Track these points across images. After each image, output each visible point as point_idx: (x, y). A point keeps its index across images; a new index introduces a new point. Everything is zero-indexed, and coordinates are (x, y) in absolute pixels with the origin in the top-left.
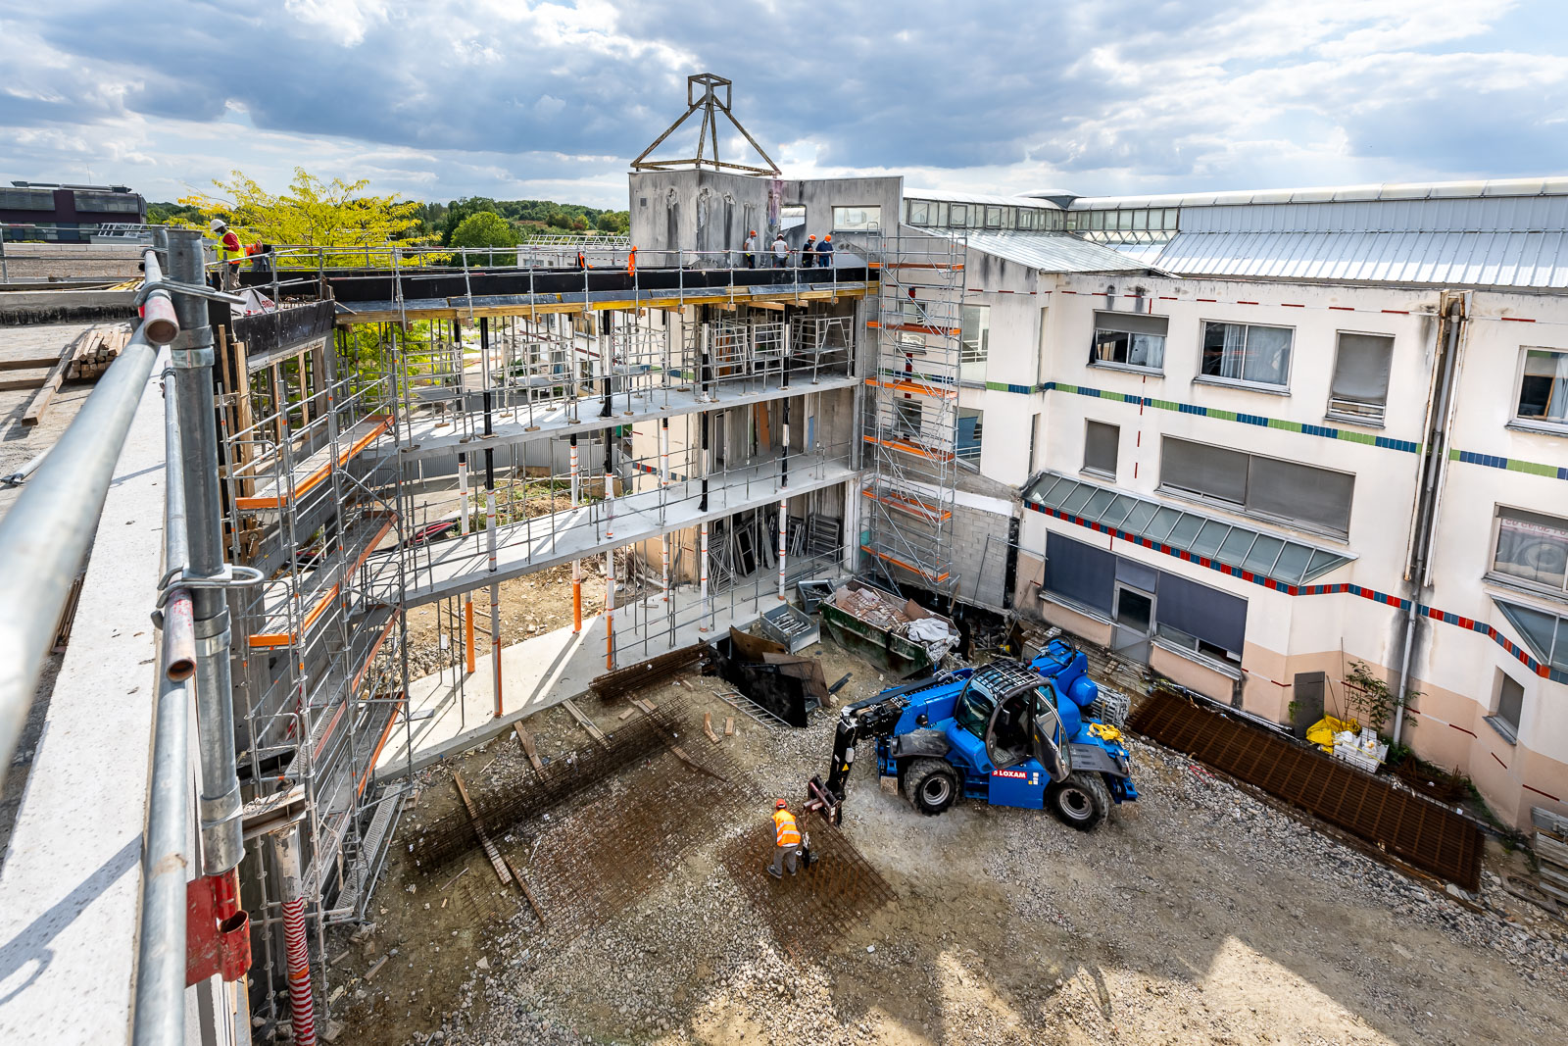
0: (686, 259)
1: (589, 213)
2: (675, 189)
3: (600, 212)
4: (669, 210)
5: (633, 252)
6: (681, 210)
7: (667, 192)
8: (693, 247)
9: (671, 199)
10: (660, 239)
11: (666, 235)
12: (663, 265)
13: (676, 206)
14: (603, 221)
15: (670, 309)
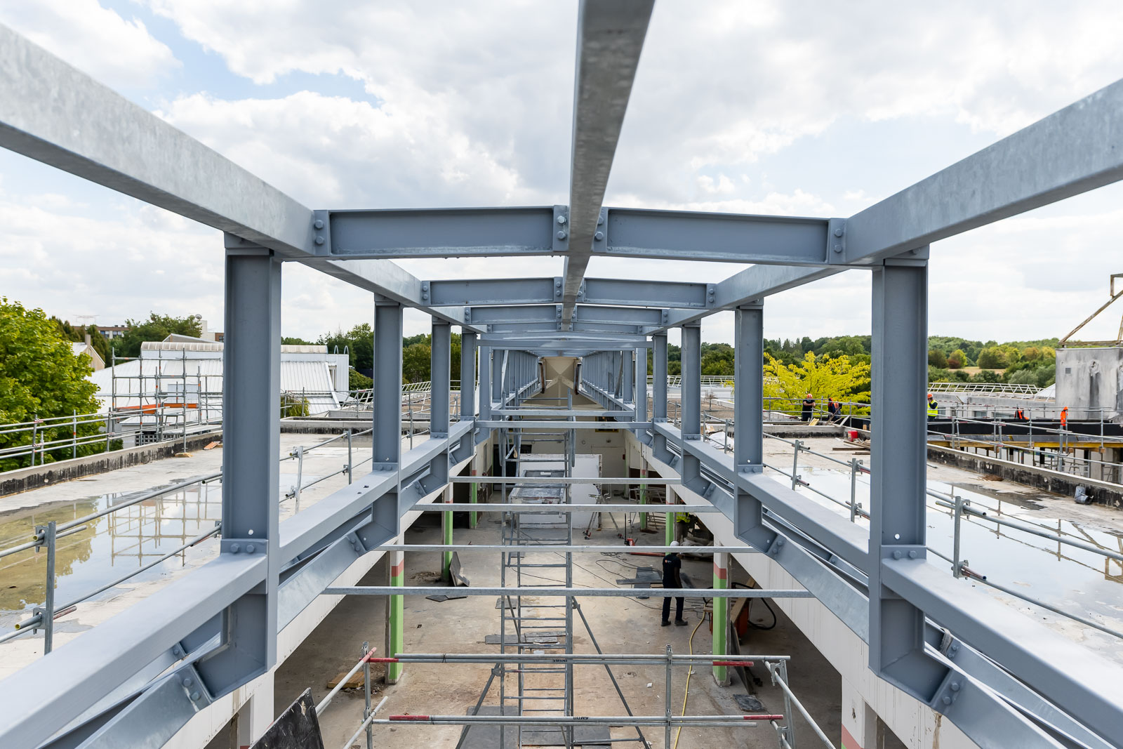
0: (1107, 414)
1: (964, 345)
2: (1097, 362)
3: (979, 344)
4: (1091, 378)
5: (1064, 411)
6: (1102, 377)
7: (1089, 363)
8: (1113, 406)
9: (1093, 369)
10: (1082, 398)
11: (1088, 394)
12: (1085, 418)
13: (1097, 375)
14: (985, 356)
15: (1093, 449)
